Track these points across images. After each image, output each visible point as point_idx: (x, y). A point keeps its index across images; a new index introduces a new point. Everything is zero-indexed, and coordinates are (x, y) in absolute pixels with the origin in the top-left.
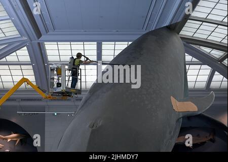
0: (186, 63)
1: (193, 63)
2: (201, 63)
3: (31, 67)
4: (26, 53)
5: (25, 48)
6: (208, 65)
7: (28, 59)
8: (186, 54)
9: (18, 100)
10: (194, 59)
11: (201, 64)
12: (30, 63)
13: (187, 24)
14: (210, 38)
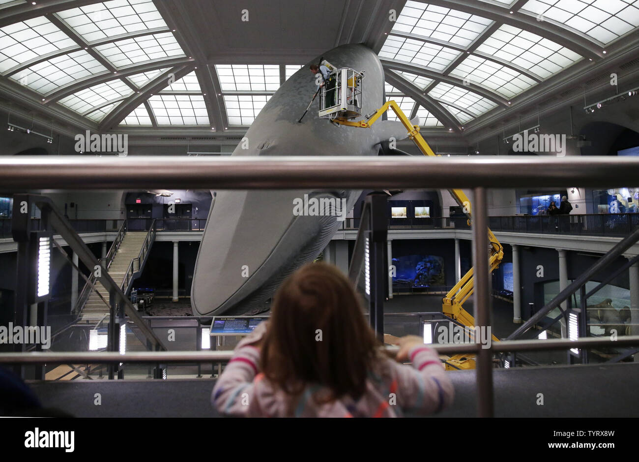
0: (386, 94)
1: (393, 94)
2: (403, 94)
3: (201, 98)
4: (195, 79)
5: (193, 73)
6: (411, 97)
7: (197, 87)
8: (386, 83)
9: (188, 139)
10: (396, 90)
11: (403, 96)
12: (201, 92)
13: (387, 42)
14: (415, 61)
